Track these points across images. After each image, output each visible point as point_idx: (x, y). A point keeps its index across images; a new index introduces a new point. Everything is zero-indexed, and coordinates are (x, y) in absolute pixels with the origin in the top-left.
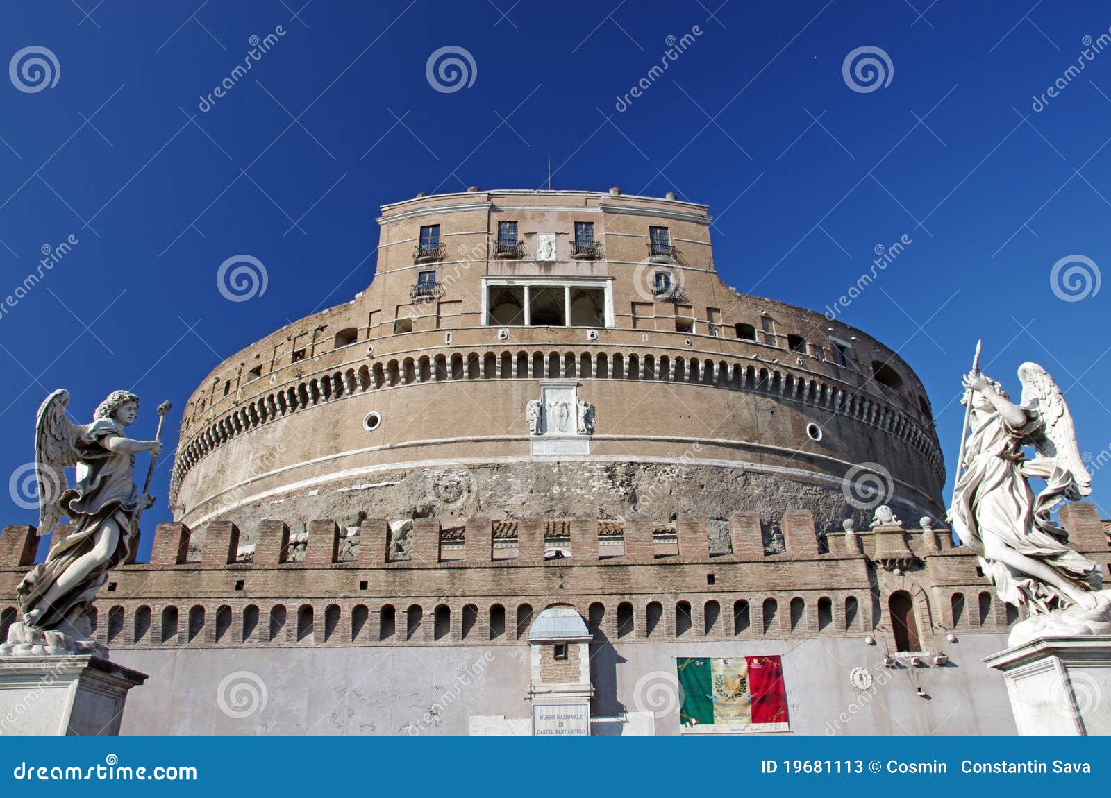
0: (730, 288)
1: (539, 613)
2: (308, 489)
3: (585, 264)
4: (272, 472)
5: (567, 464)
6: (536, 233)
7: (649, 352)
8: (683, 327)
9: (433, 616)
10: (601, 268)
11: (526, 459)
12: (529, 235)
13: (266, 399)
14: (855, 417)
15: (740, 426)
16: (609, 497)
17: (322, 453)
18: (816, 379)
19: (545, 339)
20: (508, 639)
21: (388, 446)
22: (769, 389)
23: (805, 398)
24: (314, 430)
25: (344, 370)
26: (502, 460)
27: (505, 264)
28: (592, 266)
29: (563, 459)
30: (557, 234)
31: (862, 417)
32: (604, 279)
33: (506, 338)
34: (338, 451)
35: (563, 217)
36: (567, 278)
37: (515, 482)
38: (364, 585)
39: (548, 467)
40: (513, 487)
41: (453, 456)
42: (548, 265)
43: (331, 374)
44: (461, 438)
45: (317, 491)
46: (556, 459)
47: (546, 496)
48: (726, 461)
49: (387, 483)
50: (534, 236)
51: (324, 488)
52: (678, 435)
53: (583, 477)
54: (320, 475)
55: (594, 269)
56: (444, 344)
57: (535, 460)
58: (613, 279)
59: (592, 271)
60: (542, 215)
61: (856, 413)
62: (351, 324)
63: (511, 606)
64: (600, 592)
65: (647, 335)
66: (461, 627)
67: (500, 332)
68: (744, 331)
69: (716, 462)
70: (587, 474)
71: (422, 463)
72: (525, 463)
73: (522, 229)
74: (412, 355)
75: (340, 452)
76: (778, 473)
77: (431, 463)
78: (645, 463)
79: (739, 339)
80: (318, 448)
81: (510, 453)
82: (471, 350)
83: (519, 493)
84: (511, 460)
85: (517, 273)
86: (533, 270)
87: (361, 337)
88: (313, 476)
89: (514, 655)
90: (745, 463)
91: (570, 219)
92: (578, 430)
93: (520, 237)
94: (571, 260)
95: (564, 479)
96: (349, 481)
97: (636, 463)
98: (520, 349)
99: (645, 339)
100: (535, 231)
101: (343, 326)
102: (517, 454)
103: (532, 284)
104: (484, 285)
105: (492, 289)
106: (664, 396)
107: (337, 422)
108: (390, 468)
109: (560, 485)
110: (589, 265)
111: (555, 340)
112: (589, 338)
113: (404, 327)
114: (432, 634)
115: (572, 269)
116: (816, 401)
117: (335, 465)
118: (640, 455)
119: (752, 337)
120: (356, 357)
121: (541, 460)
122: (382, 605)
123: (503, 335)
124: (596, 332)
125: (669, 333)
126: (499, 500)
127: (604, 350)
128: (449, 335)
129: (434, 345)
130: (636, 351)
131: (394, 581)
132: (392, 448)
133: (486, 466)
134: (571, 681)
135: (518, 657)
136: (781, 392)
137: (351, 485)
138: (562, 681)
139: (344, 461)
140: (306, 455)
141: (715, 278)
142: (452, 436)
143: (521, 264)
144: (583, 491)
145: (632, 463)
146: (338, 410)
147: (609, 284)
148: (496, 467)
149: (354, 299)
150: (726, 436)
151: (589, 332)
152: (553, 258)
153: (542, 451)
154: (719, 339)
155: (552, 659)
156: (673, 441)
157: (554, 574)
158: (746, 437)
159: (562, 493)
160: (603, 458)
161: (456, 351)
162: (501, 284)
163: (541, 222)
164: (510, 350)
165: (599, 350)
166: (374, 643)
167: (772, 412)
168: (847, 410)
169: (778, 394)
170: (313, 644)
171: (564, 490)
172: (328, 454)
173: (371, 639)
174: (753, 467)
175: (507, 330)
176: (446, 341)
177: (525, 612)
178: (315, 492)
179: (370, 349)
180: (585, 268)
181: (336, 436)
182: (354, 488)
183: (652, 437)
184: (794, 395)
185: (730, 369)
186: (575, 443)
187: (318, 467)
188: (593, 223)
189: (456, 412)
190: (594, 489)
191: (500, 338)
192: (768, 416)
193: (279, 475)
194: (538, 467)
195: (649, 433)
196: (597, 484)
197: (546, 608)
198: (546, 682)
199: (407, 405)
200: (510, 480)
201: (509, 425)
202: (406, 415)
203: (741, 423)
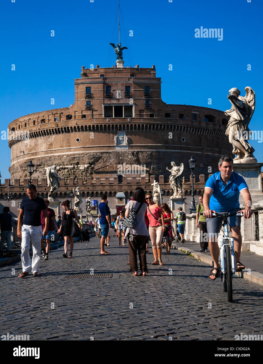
2: (63, 155)
3: (128, 99)
4: (53, 149)
5: (123, 152)
7: (143, 124)
8: (151, 116)
9: (100, 193)
12: (114, 91)
13: (48, 130)
16: (132, 159)
17: (66, 147)
19: (118, 121)
20: (112, 197)
22: (172, 130)
23: (182, 131)
24: (63, 140)
25: (69, 127)
26: (109, 151)
27: (108, 100)
30: (121, 90)
33: (109, 121)
34: (70, 147)
35: (122, 84)
36: (123, 104)
39: (119, 153)
43: (66, 127)
44: (100, 146)
46: (121, 151)
47: (119, 159)
48: (160, 150)
49: (83, 156)
51: (68, 156)
52: (148, 144)
53: (127, 155)
54: (66, 152)
56: (94, 122)
58: (135, 104)
60: (117, 84)
62: (70, 114)
63: (113, 192)
64: (127, 189)
67: (107, 119)
68: (168, 115)
69: (157, 150)
71: (91, 151)
72: (114, 152)
73: (112, 89)
74: (86, 125)
76: (172, 152)
77: (93, 151)
78: (141, 151)
79: (166, 118)
80: (65, 145)
81: (110, 149)
82: (101, 124)
83: (112, 159)
84: (111, 151)
85: (111, 102)
86: (116, 101)
87: (73, 118)
88: (64, 152)
89: (113, 200)
90: (164, 150)
91: (124, 85)
92: (126, 144)
93: (112, 91)
94: (125, 98)
95: (123, 155)
96: (74, 155)
97: (139, 151)
98: (112, 124)
99: (142, 120)
100: (116, 89)
101: (68, 114)
102: (112, 149)
103: (115, 105)
104: (103, 106)
105: (105, 107)
107: (69, 139)
108: (84, 152)
109: (122, 157)
111: (121, 121)
112: (129, 121)
113: (84, 117)
115: (125, 101)
117: (69, 150)
118: (140, 149)
119: (170, 117)
120: (72, 123)
122: (92, 192)
124: (130, 119)
125: (148, 118)
127: (132, 124)
128: (95, 120)
129: (92, 122)
130: (139, 124)
131: (93, 188)
132: (83, 147)
133: (105, 152)
134: (122, 204)
136: (176, 130)
137: (74, 156)
139: (72, 149)
140: (62, 147)
141: (161, 101)
142: (97, 145)
143: (112, 100)
144: (127, 158)
146: (69, 136)
148: (108, 153)
149: (70, 106)
152: (120, 98)
153: (118, 149)
154: (161, 119)
155: (119, 200)
157: (120, 187)
159: (122, 159)
160: (131, 150)
161: (97, 124)
162: (107, 106)
163: (117, 86)
164: (110, 124)
167: (173, 136)
168: (194, 132)
172: (68, 147)
174: (166, 151)
175: (109, 119)
177: (115, 193)
178: (66, 156)
179: (76, 122)
181: (69, 143)
182: (75, 156)
183: (143, 145)
185: (163, 126)
186: (125, 147)
187: (65, 150)
188: (130, 86)
189: (98, 139)
191: (107, 121)
193: (55, 151)
194: (117, 152)
196: (130, 157)
197: (118, 192)
199: (86, 137)
200: (111, 156)
201: (110, 142)
202: (86, 139)
203: (164, 140)
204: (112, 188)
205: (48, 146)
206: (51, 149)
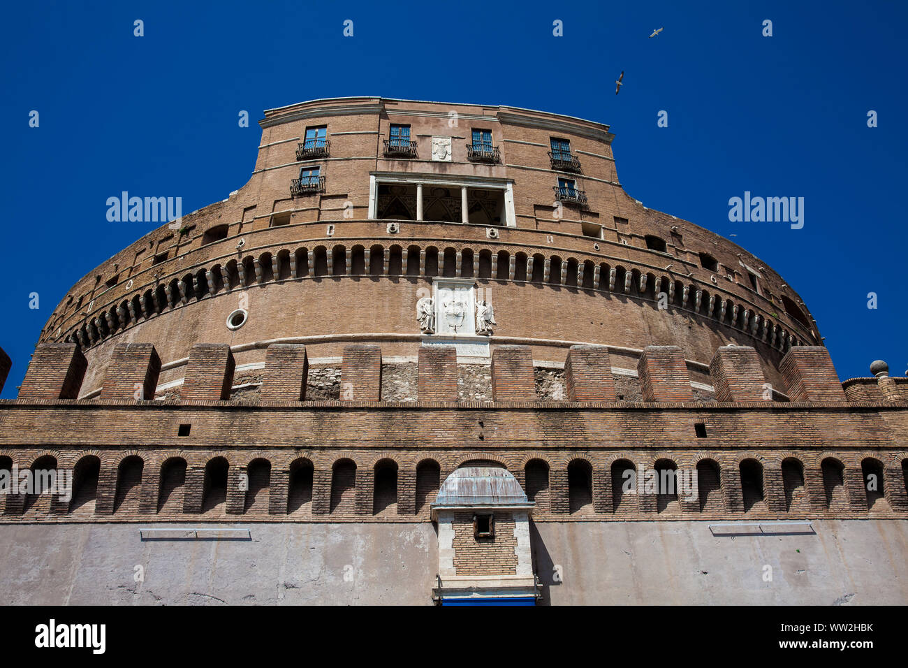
0: (637, 202)
1: (448, 473)
3: (483, 167)
5: (464, 366)
7: (555, 253)
8: (591, 233)
9: (286, 476)
10: (499, 172)
11: (416, 360)
12: (422, 137)
13: (119, 305)
14: (772, 346)
15: (658, 338)
17: (176, 357)
18: (732, 299)
19: (439, 235)
20: (402, 511)
21: (253, 343)
22: (684, 304)
23: (722, 318)
25: (209, 267)
27: (396, 163)
28: (491, 170)
30: (453, 137)
31: (779, 347)
32: (505, 181)
33: (396, 232)
35: (459, 123)
36: (463, 178)
38: (185, 430)
40: (400, 390)
41: (330, 354)
42: (442, 164)
43: (195, 272)
45: (164, 396)
50: (427, 139)
53: (483, 381)
55: (493, 172)
56: (326, 236)
58: (513, 182)
59: (491, 174)
60: (438, 120)
61: (773, 341)
62: (223, 221)
63: (407, 462)
64: (540, 445)
65: (552, 237)
66: (328, 494)
67: (389, 225)
68: (655, 243)
69: (634, 373)
70: (487, 378)
72: (415, 364)
73: (416, 132)
74: (288, 248)
76: (703, 390)
78: (555, 369)
79: (650, 250)
80: (172, 351)
81: (397, 353)
82: (356, 243)
83: (407, 397)
84: (398, 360)
85: (409, 170)
86: (428, 169)
87: (232, 232)
88: (161, 382)
89: (409, 537)
91: (466, 125)
92: (477, 331)
93: (413, 139)
94: (469, 162)
95: (460, 383)
97: (544, 368)
98: (411, 243)
99: (550, 240)
100: (430, 135)
101: (213, 222)
103: (426, 182)
104: (373, 181)
105: (380, 186)
106: (573, 301)
107: (197, 323)
108: (254, 368)
110: (488, 168)
111: (451, 236)
112: (489, 236)
113: (280, 221)
114: (284, 504)
115: (468, 170)
116: (734, 322)
118: (548, 360)
119: (663, 249)
120: (223, 253)
122: (209, 458)
123: (392, 229)
124: (496, 231)
125: (576, 237)
127: (505, 248)
128: (331, 228)
129: (314, 237)
130: (540, 252)
131: (232, 425)
132: (257, 346)
134: (503, 572)
135: (417, 541)
136: (697, 308)
138: (489, 573)
141: (619, 192)
142: (330, 333)
143: (414, 163)
144: (483, 396)
145: (540, 369)
146: (198, 311)
147: (509, 187)
149: (228, 197)
151: (488, 231)
152: (448, 159)
154: (629, 248)
155: (472, 540)
157: (472, 419)
161: (339, 243)
162: (392, 181)
163: (435, 126)
165: (499, 249)
166: (191, 517)
167: (690, 328)
168: (765, 337)
169: (694, 310)
170: (93, 517)
171: (461, 394)
172: (183, 356)
173: (187, 510)
175: (397, 224)
176: (328, 233)
177: (430, 474)
178: (163, 399)
179: (242, 243)
180: (482, 171)
181: (194, 338)
183: (562, 341)
184: (710, 313)
185: (643, 278)
186: (473, 344)
187: (170, 371)
188: (490, 131)
189: (336, 308)
191: (388, 231)
192: (686, 331)
195: (557, 337)
197: (460, 467)
198: (464, 573)
199: (279, 301)
200: (396, 382)
201: (397, 324)
202: (277, 312)
203: (657, 334)
204: (401, 435)
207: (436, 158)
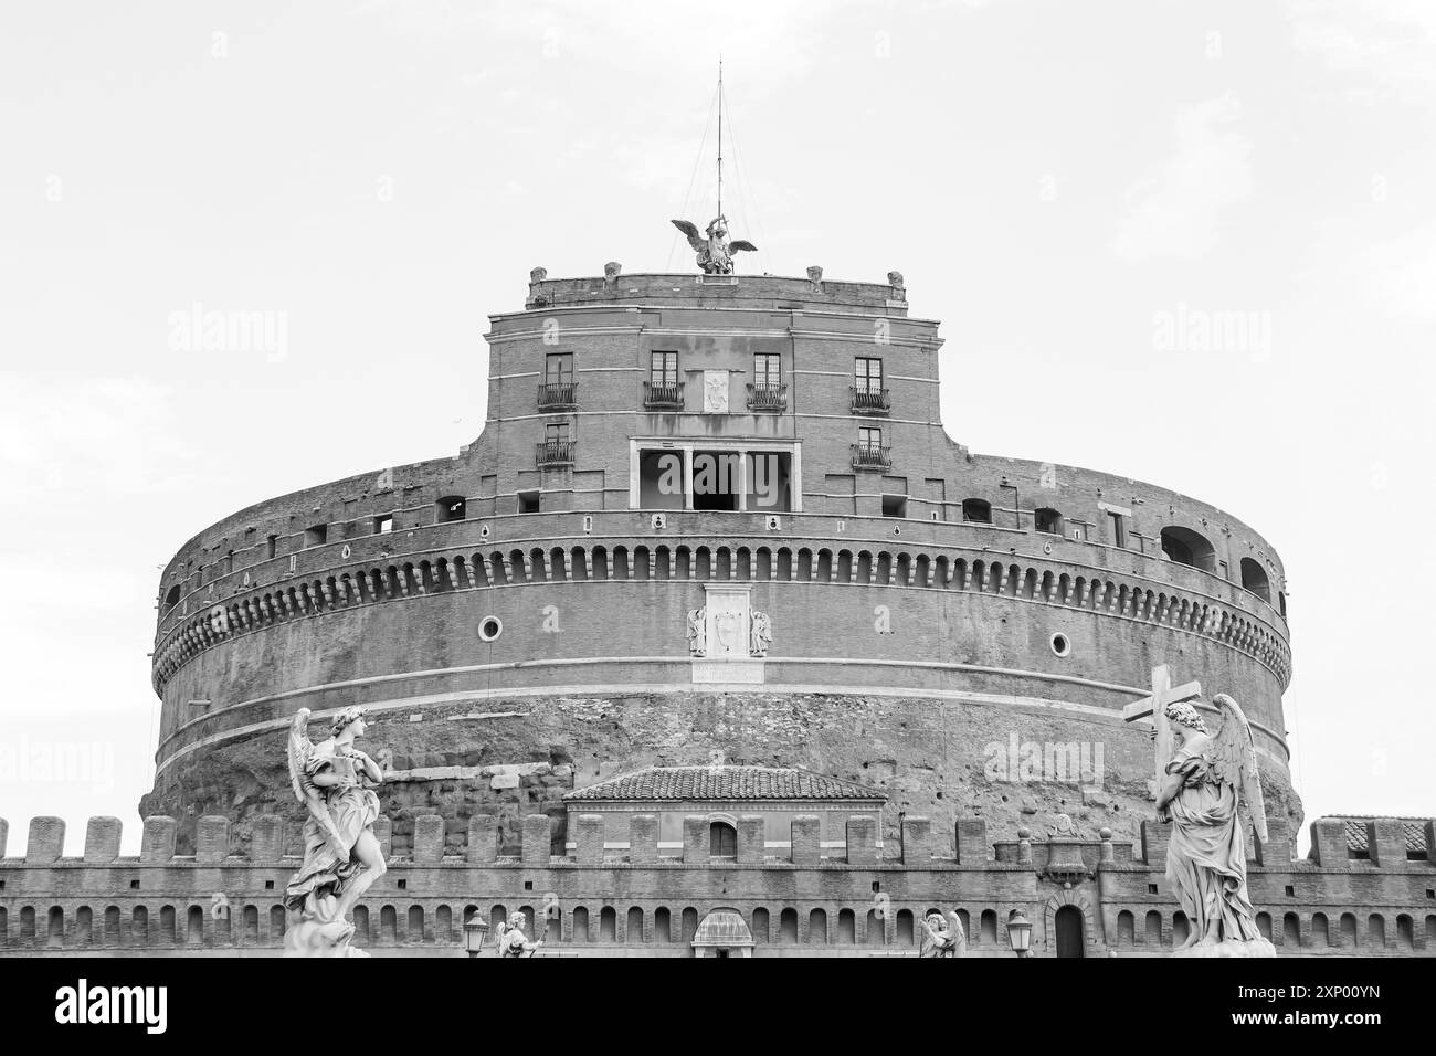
0: (959, 447)
2: (407, 712)
3: (765, 419)
4: (354, 682)
5: (735, 696)
6: (702, 371)
7: (844, 546)
8: (893, 509)
10: (785, 424)
11: (686, 688)
12: (693, 373)
13: (338, 578)
14: (1123, 616)
15: (958, 642)
16: (787, 739)
17: (424, 665)
18: (1069, 570)
19: (712, 528)
21: (513, 665)
22: (1003, 584)
23: (1055, 588)
24: (410, 630)
25: (450, 557)
26: (656, 689)
27: (660, 419)
28: (775, 423)
29: (730, 689)
30: (729, 371)
32: (792, 441)
33: (662, 527)
34: (446, 665)
35: (738, 344)
36: (741, 440)
37: (673, 719)
39: (714, 700)
40: (670, 724)
41: (596, 682)
42: (716, 420)
43: (433, 559)
44: (606, 659)
45: (421, 715)
46: (723, 689)
47: (709, 736)
48: (935, 691)
49: (513, 713)
50: (698, 376)
51: (431, 713)
52: (875, 657)
53: (755, 713)
54: (422, 694)
55: (779, 427)
56: (583, 533)
57: (697, 689)
58: (804, 441)
59: (776, 429)
60: (711, 341)
62: (455, 489)
65: (842, 523)
67: (654, 517)
68: (975, 510)
69: (922, 693)
70: (760, 710)
71: (557, 690)
72: (684, 694)
73: (684, 363)
74: (541, 546)
75: (448, 666)
76: (1003, 704)
77: (568, 690)
78: (833, 695)
79: (966, 523)
80: (418, 657)
81: (665, 680)
82: (618, 543)
83: (677, 732)
84: (667, 689)
85: (676, 431)
86: (698, 427)
87: (471, 512)
88: (413, 694)
90: (960, 693)
91: (748, 348)
92: (751, 651)
93: (681, 377)
94: (749, 413)
95: (731, 715)
96: (463, 708)
97: (822, 695)
98: (679, 543)
99: (840, 528)
100: (702, 368)
101: (444, 491)
102: (674, 681)
103: (697, 448)
104: (635, 448)
105: (644, 455)
106: (862, 603)
107: (442, 624)
108: (515, 694)
109: (726, 722)
110: (772, 420)
111: (726, 530)
112: (768, 527)
113: (530, 504)
115: (745, 426)
116: (1068, 599)
117: (442, 683)
118: (827, 684)
119: (987, 519)
120: (466, 541)
121: (704, 689)
123: (658, 523)
124: (778, 520)
125: (872, 519)
126: (653, 740)
127: (787, 544)
128: (588, 521)
129: (570, 533)
130: (827, 545)
132: (517, 668)
133: (635, 696)
136: (1019, 591)
137: (467, 712)
139: (456, 680)
140: (401, 665)
141: (939, 437)
142: (594, 656)
143: (682, 418)
144: (755, 731)
145: (818, 695)
146: (442, 608)
147: (797, 448)
148: (651, 699)
150: (939, 657)
151: (768, 520)
152: (724, 409)
153: (705, 679)
154: (940, 524)
156: (868, 665)
158: (966, 658)
159: (728, 733)
160: (781, 688)
161: (598, 543)
162: (655, 448)
163: (709, 353)
164: (668, 543)
165: (780, 545)
167: (1004, 620)
168: (1112, 608)
169: (1015, 593)
171: (732, 729)
172: (433, 666)
174: (970, 698)
175: (662, 516)
176: (585, 529)
178: (419, 717)
179: (485, 532)
180: (766, 425)
181: (443, 644)
182: (470, 716)
183: (844, 661)
184: (1037, 592)
185: (951, 566)
186: (748, 667)
187: (420, 684)
188: (779, 355)
189: (598, 624)
190: (768, 729)
191: (653, 525)
192: (998, 626)
193: (365, 687)
194: (700, 698)
195: (839, 654)
196: (771, 723)
199: (535, 611)
200: (666, 715)
201: (665, 643)
202: (534, 625)
203: (960, 638)
205: (329, 663)
206: (347, 679)
207: (708, 409)
